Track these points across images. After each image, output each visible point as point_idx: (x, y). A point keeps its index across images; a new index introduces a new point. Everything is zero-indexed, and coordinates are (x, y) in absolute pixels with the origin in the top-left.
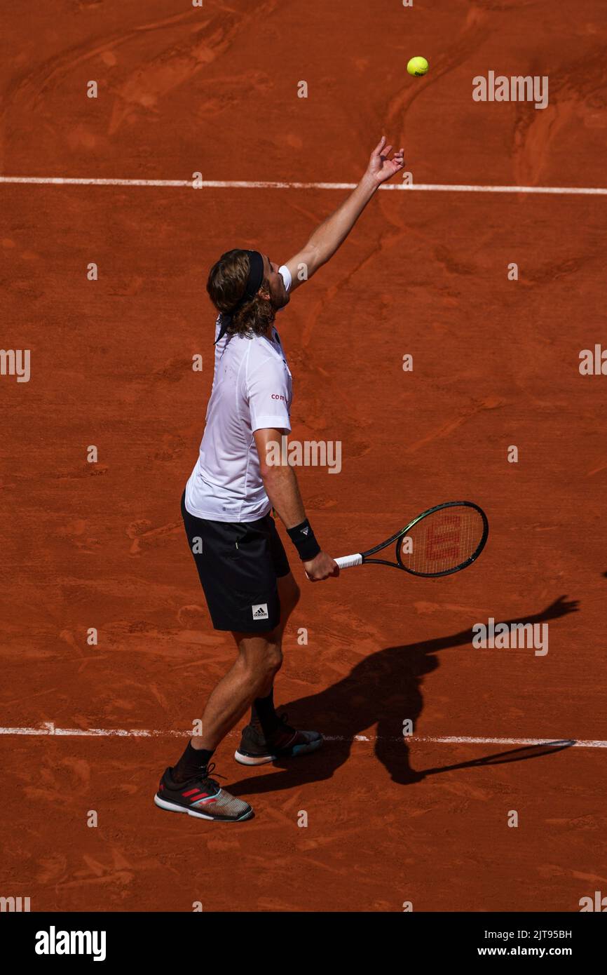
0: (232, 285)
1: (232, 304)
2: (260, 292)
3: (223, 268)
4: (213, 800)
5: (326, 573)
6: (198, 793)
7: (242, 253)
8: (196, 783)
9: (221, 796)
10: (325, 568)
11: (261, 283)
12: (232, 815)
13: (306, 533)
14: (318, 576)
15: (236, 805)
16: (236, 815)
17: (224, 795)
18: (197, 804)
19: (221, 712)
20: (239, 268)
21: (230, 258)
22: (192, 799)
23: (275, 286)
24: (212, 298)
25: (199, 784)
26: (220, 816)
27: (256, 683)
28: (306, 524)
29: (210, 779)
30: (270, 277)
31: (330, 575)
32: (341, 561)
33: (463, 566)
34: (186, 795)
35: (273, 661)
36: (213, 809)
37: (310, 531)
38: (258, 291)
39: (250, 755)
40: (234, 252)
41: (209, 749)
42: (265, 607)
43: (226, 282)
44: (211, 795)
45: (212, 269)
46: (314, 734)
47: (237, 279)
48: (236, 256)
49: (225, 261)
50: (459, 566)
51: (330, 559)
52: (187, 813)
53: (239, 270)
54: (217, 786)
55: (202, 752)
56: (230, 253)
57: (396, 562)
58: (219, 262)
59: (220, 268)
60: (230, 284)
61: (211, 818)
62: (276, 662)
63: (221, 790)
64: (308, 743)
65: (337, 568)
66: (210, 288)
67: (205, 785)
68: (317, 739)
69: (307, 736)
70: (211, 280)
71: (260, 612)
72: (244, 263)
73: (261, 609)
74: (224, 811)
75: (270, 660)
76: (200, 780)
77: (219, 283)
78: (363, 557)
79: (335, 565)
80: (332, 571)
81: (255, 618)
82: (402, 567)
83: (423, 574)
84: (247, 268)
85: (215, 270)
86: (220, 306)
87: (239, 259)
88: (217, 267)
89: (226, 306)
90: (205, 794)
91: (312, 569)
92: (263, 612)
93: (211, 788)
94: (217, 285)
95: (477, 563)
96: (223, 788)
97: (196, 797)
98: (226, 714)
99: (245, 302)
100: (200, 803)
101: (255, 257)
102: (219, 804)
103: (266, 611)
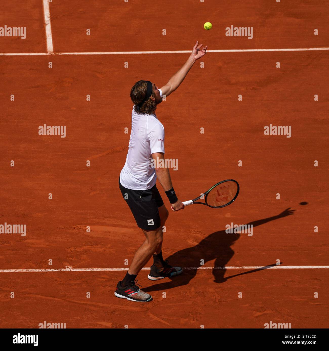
0: (140, 94)
1: (140, 102)
2: (151, 97)
3: (137, 87)
4: (136, 294)
5: (180, 208)
6: (131, 291)
7: (144, 82)
8: (130, 287)
9: (140, 292)
10: (179, 206)
11: (151, 94)
12: (143, 299)
13: (172, 193)
14: (177, 209)
15: (145, 296)
16: (145, 299)
17: (141, 292)
18: (130, 295)
19: (139, 261)
20: (143, 87)
21: (139, 84)
22: (128, 293)
23: (157, 95)
24: (132, 99)
25: (131, 288)
26: (139, 300)
27: (152, 249)
28: (172, 189)
29: (136, 286)
30: (155, 91)
31: (182, 208)
32: (185, 203)
33: (229, 204)
34: (126, 292)
35: (159, 240)
36: (136, 297)
37: (174, 192)
38: (150, 96)
39: (154, 276)
40: (141, 81)
41: (135, 274)
42: (152, 220)
43: (138, 93)
44: (136, 292)
45: (132, 88)
46: (179, 268)
47: (142, 92)
48: (142, 83)
49: (137, 85)
50: (227, 204)
51: (181, 202)
52: (126, 299)
53: (143, 89)
54: (138, 288)
55: (132, 275)
56: (140, 81)
57: (205, 203)
58: (135, 85)
59: (135, 88)
60: (139, 93)
61: (136, 301)
62: (160, 241)
63: (140, 290)
64: (176, 272)
65: (184, 206)
66: (132, 95)
67: (134, 288)
68: (180, 270)
69: (176, 269)
70: (132, 92)
71: (150, 222)
72: (145, 86)
73: (151, 221)
74: (141, 298)
75: (158, 240)
76: (132, 286)
77: (135, 93)
78: (193, 201)
79: (183, 205)
80: (182, 207)
81: (149, 225)
82: (207, 205)
83: (214, 207)
84: (146, 87)
85: (134, 88)
86: (135, 102)
87: (143, 84)
88: (134, 87)
89: (138, 102)
90: (133, 292)
91: (175, 207)
92: (152, 222)
93: (136, 289)
94: (134, 94)
95: (234, 202)
96: (140, 289)
97: (130, 292)
98: (141, 261)
99: (145, 101)
100: (132, 295)
101: (149, 84)
102: (139, 295)
103: (153, 222)
